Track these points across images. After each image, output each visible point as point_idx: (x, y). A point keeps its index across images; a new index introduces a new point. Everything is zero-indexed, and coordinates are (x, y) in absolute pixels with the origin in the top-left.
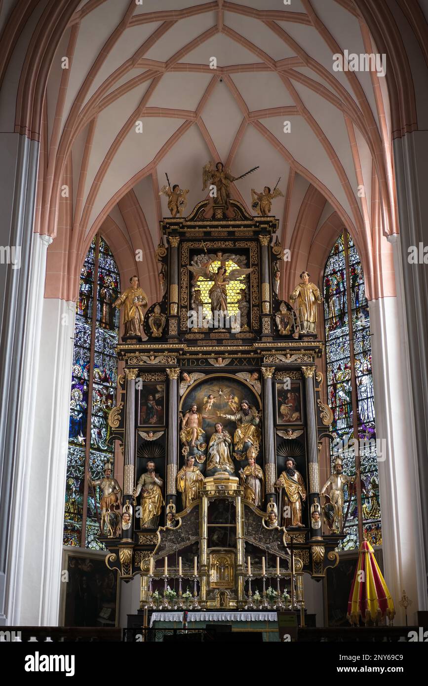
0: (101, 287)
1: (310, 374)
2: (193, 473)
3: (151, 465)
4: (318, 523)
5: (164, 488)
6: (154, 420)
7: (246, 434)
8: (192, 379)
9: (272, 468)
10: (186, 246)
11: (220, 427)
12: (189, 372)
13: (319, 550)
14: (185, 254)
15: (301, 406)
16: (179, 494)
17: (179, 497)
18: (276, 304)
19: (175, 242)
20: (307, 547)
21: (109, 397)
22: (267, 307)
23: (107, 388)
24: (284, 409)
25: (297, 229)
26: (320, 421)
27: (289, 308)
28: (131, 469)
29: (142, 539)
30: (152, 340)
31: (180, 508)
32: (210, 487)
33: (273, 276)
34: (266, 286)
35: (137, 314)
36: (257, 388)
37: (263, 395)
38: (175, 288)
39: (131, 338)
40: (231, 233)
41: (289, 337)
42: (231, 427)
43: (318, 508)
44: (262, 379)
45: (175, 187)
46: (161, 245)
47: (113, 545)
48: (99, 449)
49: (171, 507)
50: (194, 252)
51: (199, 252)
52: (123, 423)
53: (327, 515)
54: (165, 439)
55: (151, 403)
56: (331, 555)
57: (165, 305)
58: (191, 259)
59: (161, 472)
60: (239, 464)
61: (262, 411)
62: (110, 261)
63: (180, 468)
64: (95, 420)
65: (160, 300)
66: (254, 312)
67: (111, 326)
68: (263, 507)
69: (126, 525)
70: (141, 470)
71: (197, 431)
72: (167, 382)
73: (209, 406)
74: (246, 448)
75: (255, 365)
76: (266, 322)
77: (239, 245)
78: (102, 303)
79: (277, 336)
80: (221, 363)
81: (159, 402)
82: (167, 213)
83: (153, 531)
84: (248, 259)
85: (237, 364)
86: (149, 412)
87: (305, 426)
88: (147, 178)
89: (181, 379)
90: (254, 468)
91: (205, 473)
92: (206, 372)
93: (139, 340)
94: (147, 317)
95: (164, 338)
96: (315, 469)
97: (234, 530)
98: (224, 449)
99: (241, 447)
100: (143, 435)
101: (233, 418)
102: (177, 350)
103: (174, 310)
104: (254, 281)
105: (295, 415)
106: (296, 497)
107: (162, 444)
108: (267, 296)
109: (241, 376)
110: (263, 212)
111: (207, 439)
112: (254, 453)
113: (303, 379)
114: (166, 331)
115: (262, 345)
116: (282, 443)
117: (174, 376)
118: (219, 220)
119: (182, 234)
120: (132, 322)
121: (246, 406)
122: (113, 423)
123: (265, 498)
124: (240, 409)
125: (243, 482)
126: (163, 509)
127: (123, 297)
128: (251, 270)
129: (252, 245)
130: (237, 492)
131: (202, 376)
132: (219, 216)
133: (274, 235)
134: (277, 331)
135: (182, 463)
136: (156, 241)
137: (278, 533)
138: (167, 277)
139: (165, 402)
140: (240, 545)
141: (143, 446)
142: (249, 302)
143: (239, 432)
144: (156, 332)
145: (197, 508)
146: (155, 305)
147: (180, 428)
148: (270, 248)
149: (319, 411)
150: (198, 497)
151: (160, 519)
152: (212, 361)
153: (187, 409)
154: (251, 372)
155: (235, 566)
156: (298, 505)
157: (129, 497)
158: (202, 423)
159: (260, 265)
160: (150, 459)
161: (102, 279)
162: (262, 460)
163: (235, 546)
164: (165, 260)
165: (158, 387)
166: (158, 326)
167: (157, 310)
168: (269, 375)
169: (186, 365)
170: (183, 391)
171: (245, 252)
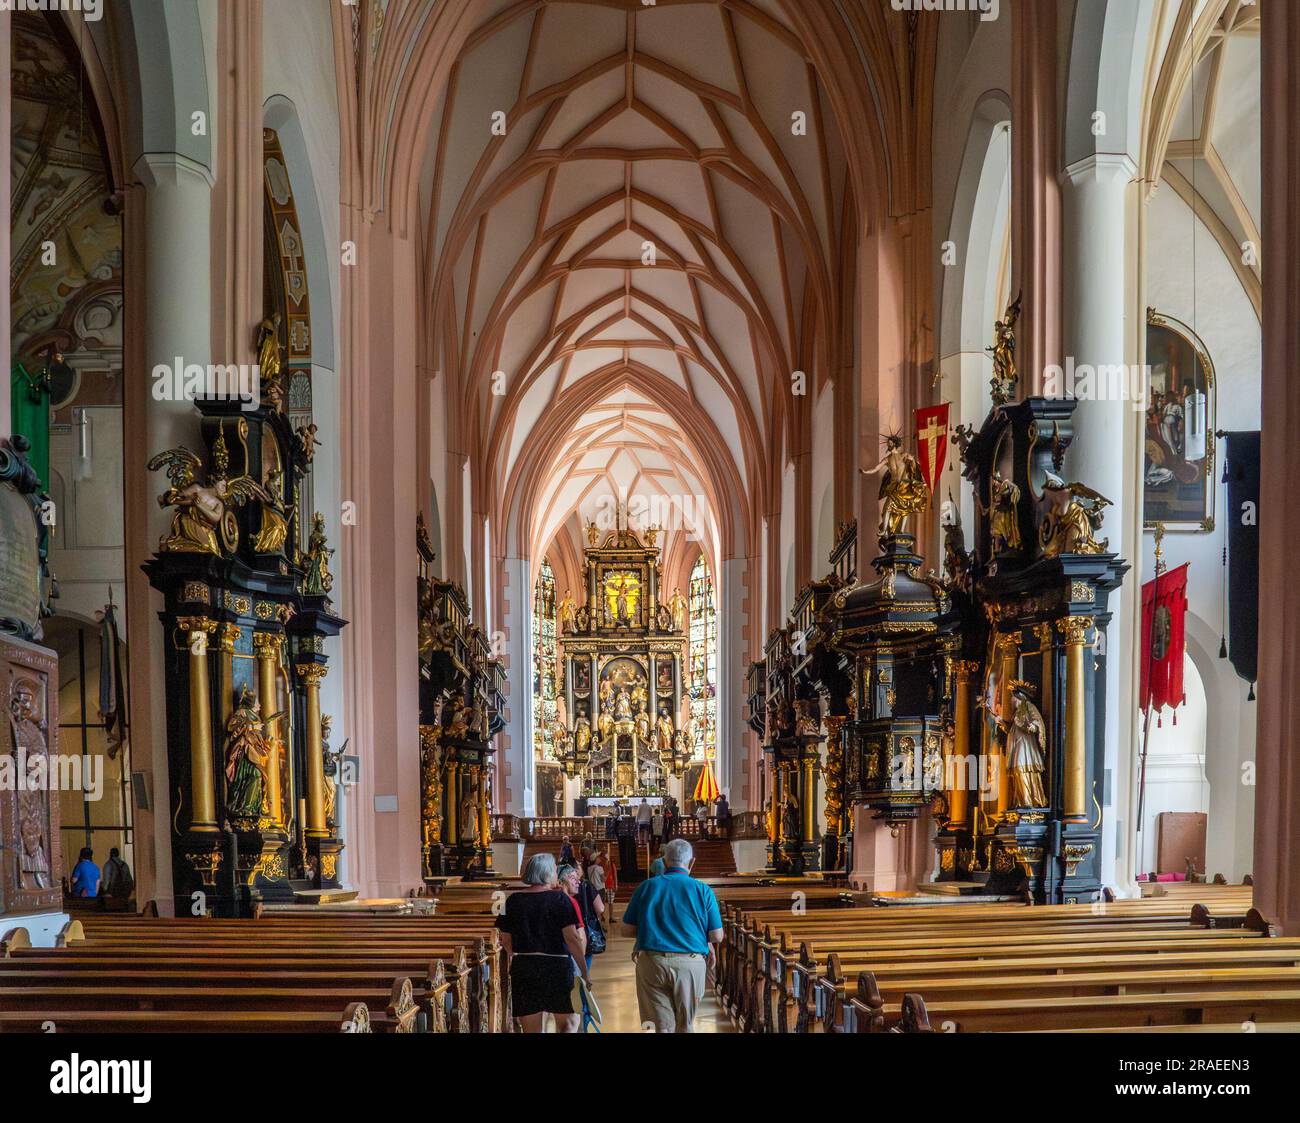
0: (544, 589)
1: (678, 656)
2: (608, 718)
3: (583, 713)
4: (681, 747)
5: (591, 727)
6: (584, 685)
7: (639, 694)
8: (606, 658)
9: (654, 715)
10: (601, 566)
11: (623, 690)
12: (604, 655)
13: (679, 763)
14: (600, 570)
15: (672, 677)
16: (600, 730)
17: (599, 733)
18: (659, 608)
19: (593, 565)
20: (673, 760)
21: (552, 665)
22: (652, 612)
23: (551, 659)
24: (662, 678)
25: (674, 548)
26: (683, 685)
27: (667, 611)
28: (571, 716)
29: (579, 756)
30: (581, 634)
31: (601, 740)
32: (618, 728)
33: (657, 587)
34: (652, 597)
35: (570, 616)
36: (646, 665)
37: (649, 670)
38: (594, 597)
39: (568, 633)
40: (630, 558)
41: (666, 633)
42: (630, 689)
43: (680, 738)
44: (649, 659)
45: (593, 524)
46: (584, 566)
47: (563, 759)
48: (548, 699)
49: (595, 739)
50: (605, 571)
51: (609, 570)
52: (564, 686)
53: (685, 742)
54: (590, 697)
55: (582, 675)
56: (686, 765)
57: (588, 609)
58: (604, 575)
59: (589, 716)
60: (635, 711)
61: (649, 680)
62: (548, 569)
63: (599, 716)
64: (545, 681)
65: (585, 604)
66: (644, 614)
67: (550, 616)
68: (648, 739)
69: (570, 749)
70: (577, 715)
71: (611, 692)
72: (591, 661)
73: (617, 676)
74: (639, 702)
75: (645, 650)
76: (652, 621)
77: (635, 566)
78: (545, 601)
79: (660, 632)
80: (624, 649)
81: (586, 674)
82: (587, 545)
83: (587, 752)
84: (641, 575)
85: (633, 650)
86: (580, 681)
87: (675, 689)
88: (574, 516)
89: (599, 659)
90: (643, 715)
91: (616, 718)
92: (615, 655)
93: (574, 635)
94: (577, 618)
95: (587, 633)
96: (679, 715)
97: (631, 752)
98: (625, 703)
99: (636, 702)
100: (577, 694)
101: (631, 684)
102: (597, 642)
103: (594, 613)
104: (644, 593)
105: (669, 682)
106: (667, 732)
107: (588, 701)
108: (652, 604)
109: (636, 657)
110: (651, 543)
111: (616, 696)
112: (643, 706)
113: (674, 659)
114: (589, 627)
115: (649, 639)
116: (660, 699)
117: (595, 658)
118: (622, 549)
119: (597, 558)
120: (567, 621)
121: (638, 676)
122: (558, 685)
123: (650, 732)
124: (635, 678)
125: (638, 725)
126: (591, 739)
127: (561, 604)
128: (642, 585)
129: (643, 566)
130: (634, 731)
131: (612, 657)
132: (622, 545)
133: (657, 558)
134: (658, 626)
135: (601, 712)
136: (581, 564)
137: (656, 754)
138: (589, 589)
139: (589, 674)
140: (635, 761)
141: (577, 701)
142: (641, 605)
143: (635, 693)
144: (583, 627)
145: (611, 740)
146: (581, 608)
147: (599, 691)
148: (655, 568)
149: (682, 680)
150: (611, 733)
151: (589, 746)
152: (618, 647)
153: (603, 678)
154: (642, 654)
155: (633, 772)
156: (668, 737)
157: (571, 733)
158: (614, 687)
159: (648, 581)
160: (582, 709)
161: (544, 584)
162: (648, 711)
163: (632, 761)
164: (588, 576)
165: (586, 665)
166: (584, 623)
167: (583, 612)
168: (653, 657)
169: (602, 650)
170: (601, 667)
171: (639, 570)
